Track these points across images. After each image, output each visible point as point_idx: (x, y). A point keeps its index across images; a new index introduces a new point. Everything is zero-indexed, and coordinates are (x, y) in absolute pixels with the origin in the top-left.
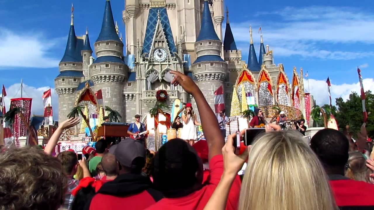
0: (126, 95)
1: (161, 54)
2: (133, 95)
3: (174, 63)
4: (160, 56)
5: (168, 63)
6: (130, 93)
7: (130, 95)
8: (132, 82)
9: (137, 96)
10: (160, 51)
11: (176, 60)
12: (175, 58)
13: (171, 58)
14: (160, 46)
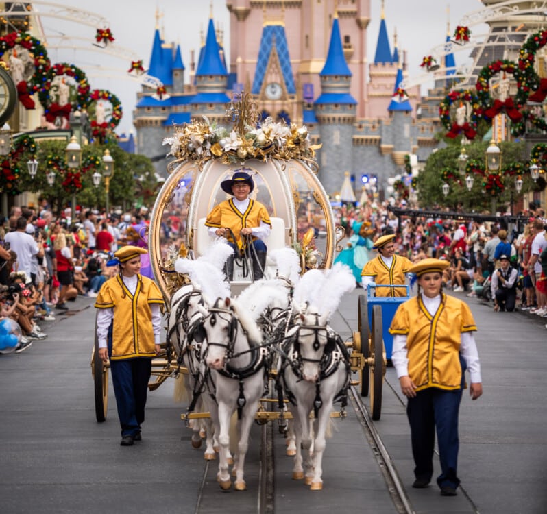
1: (274, 90)
3: (290, 103)
4: (274, 93)
5: (282, 102)
10: (273, 87)
11: (293, 98)
12: (292, 95)
13: (288, 96)
14: (274, 80)
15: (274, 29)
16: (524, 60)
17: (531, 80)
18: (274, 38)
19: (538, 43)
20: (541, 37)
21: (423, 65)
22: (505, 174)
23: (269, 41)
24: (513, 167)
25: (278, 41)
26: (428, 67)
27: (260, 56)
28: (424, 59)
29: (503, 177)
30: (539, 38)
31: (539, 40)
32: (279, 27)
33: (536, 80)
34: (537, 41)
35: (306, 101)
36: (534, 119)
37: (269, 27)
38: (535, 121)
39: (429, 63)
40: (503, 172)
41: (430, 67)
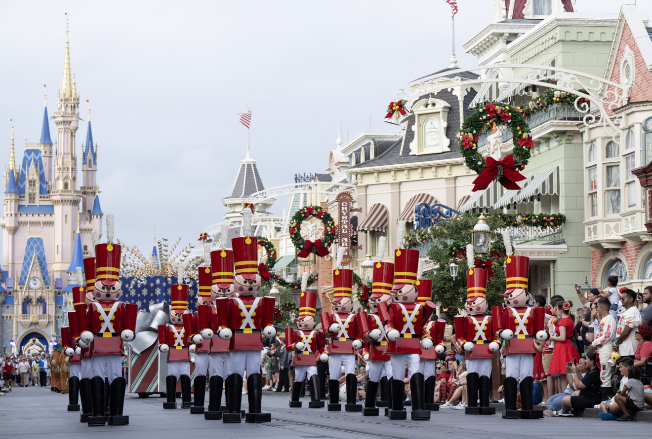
0: (5, 317)
1: (35, 282)
2: (10, 317)
3: (47, 291)
4: (35, 284)
5: (41, 290)
6: (9, 315)
7: (9, 317)
8: (10, 306)
9: (14, 318)
10: (35, 280)
11: (48, 288)
12: (47, 286)
13: (44, 287)
14: (35, 275)
15: (35, 240)
16: (294, 228)
17: (299, 242)
18: (35, 247)
19: (303, 215)
20: (306, 211)
21: (200, 239)
22: (283, 309)
23: (32, 249)
24: (289, 304)
25: (38, 248)
26: (204, 241)
27: (25, 259)
28: (201, 235)
29: (282, 311)
30: (304, 212)
31: (304, 213)
32: (38, 239)
33: (302, 242)
34: (302, 214)
35: (57, 290)
36: (278, 279)
37: (32, 239)
38: (278, 281)
39: (205, 238)
40: (282, 307)
41: (205, 241)
